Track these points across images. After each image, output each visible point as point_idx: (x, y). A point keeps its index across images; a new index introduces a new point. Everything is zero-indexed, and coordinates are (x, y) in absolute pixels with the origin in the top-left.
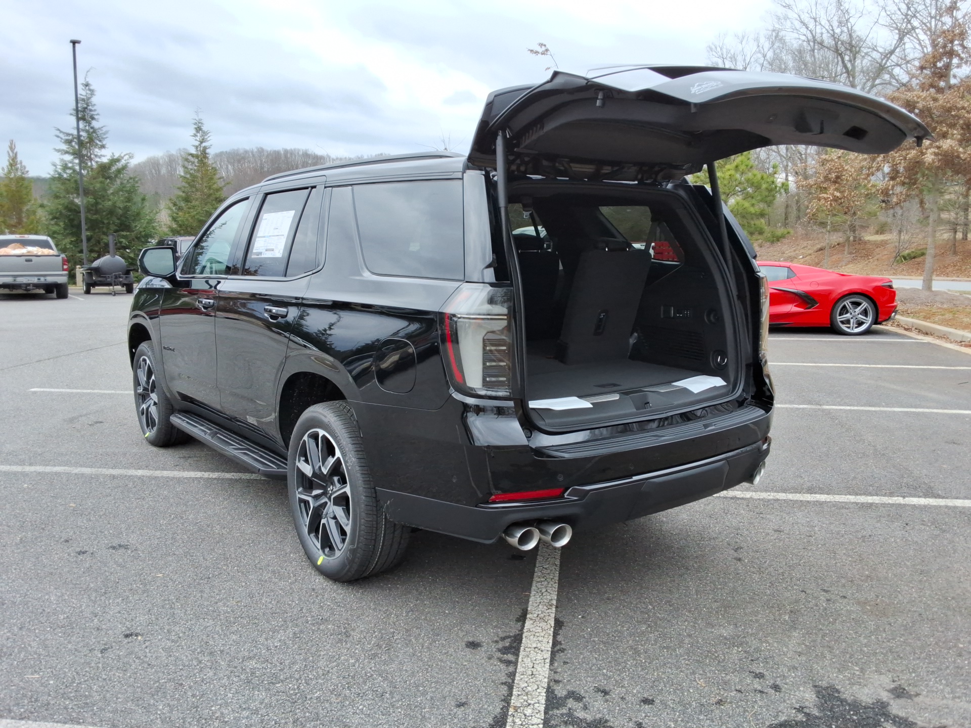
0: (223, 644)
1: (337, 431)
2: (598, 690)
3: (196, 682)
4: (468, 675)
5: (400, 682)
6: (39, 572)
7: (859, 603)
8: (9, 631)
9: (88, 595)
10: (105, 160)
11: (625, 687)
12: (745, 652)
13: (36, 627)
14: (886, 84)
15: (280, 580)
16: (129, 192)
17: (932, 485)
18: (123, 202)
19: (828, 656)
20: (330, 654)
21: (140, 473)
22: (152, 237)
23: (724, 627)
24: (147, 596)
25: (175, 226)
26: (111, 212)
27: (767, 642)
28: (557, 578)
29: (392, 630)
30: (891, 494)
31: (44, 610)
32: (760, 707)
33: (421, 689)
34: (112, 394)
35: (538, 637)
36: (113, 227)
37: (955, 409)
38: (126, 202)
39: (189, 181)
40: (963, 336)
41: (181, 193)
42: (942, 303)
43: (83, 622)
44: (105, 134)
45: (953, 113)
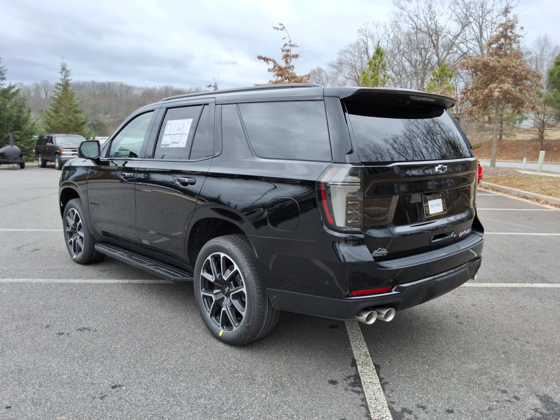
0: (178, 389)
1: (236, 254)
2: (418, 406)
3: (172, 415)
4: (338, 402)
5: (299, 408)
6: (37, 347)
7: (537, 346)
8: (33, 388)
9: (77, 362)
10: (5, 87)
11: (433, 404)
12: (490, 378)
13: (50, 384)
14: (455, 53)
15: (197, 346)
16: (20, 107)
17: (543, 275)
18: (16, 113)
19: (536, 378)
20: (248, 392)
21: (77, 281)
22: (35, 134)
23: (472, 364)
24: (116, 360)
25: (49, 128)
26: (9, 119)
27: (499, 371)
28: (363, 339)
29: (280, 375)
30: (524, 282)
31: (51, 373)
32: (513, 410)
33: (314, 411)
34: (38, 231)
35: (369, 375)
36: (10, 128)
37: (533, 232)
38: (19, 113)
39: (58, 100)
40: (519, 192)
41: (52, 108)
42: (502, 174)
43: (81, 380)
44: (5, 71)
45: (508, 69)
